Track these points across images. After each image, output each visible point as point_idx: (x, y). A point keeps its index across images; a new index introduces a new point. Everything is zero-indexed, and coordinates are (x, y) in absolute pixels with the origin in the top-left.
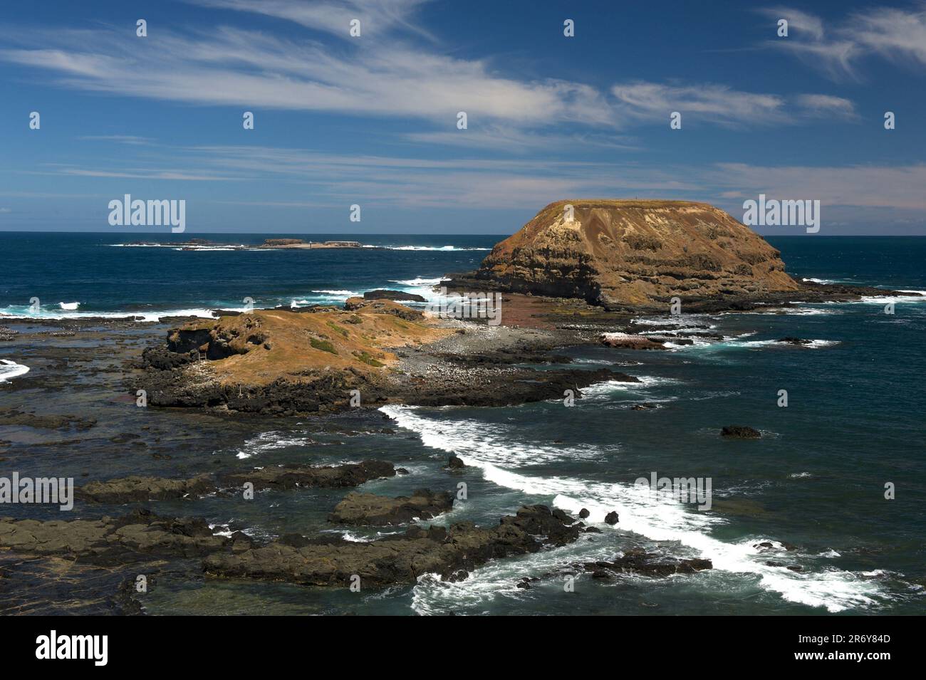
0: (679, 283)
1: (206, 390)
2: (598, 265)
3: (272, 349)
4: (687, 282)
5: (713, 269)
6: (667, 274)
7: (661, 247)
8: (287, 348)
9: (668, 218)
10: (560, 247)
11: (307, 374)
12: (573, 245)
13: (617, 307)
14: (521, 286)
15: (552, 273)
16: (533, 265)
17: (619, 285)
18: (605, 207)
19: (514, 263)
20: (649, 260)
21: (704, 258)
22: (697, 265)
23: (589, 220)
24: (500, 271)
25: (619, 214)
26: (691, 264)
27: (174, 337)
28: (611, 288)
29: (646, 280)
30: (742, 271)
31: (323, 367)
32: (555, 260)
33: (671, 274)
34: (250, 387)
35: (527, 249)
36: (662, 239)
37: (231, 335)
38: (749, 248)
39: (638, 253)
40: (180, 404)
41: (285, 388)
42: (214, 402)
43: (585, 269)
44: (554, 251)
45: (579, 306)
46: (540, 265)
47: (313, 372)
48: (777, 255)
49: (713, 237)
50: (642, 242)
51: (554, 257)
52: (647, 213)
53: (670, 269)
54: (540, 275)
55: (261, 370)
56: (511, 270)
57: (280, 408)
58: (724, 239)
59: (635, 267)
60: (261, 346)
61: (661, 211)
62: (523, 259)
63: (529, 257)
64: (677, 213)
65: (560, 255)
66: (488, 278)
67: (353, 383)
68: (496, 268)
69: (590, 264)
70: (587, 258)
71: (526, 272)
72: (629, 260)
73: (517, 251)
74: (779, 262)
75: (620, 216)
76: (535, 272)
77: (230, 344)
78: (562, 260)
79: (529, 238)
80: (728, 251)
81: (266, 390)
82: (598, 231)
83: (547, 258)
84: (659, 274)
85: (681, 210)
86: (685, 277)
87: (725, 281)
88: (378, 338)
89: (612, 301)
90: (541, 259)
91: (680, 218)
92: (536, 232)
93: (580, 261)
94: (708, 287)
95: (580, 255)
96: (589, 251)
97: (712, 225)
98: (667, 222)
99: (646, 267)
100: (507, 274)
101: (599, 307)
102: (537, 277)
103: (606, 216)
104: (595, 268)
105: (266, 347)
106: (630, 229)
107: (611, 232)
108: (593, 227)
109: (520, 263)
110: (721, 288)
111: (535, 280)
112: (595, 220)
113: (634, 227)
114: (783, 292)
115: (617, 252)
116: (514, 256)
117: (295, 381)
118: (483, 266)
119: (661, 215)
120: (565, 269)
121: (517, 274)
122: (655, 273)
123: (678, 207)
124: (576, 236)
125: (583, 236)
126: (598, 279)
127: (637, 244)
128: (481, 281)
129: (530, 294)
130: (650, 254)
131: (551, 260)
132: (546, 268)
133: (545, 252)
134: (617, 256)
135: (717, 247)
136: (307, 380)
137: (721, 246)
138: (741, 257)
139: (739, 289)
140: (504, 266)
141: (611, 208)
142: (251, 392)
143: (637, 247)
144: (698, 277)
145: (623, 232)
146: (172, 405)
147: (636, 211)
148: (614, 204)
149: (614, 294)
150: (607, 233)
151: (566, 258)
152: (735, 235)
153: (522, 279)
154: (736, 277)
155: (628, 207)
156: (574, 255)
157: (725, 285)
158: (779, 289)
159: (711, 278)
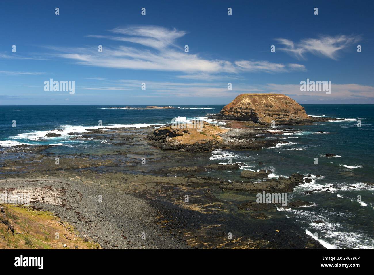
0: (278, 117)
1: (177, 145)
2: (257, 112)
3: (191, 134)
4: (281, 116)
5: (287, 113)
6: (275, 114)
7: (273, 106)
8: (195, 134)
9: (274, 99)
10: (245, 107)
11: (203, 141)
12: (249, 106)
13: (264, 124)
14: (233, 118)
15: (243, 114)
16: (237, 112)
17: (264, 117)
18: (257, 95)
19: (231, 112)
20: (270, 110)
21: (285, 110)
22: (283, 112)
23: (253, 99)
24: (226, 114)
25: (261, 97)
26: (281, 111)
27: (157, 132)
28: (262, 118)
29: (269, 116)
30: (295, 113)
31: (207, 139)
32: (244, 111)
33: (276, 114)
34: (190, 144)
35: (235, 108)
36: (273, 104)
37: (177, 131)
38: (297, 107)
39: (267, 108)
40: (171, 149)
41: (198, 144)
42: (180, 148)
43: (252, 113)
44: (243, 108)
45: (252, 123)
46: (239, 112)
47: (205, 140)
48: (304, 109)
49: (287, 104)
50: (268, 105)
51: (243, 110)
52: (268, 97)
53: (276, 113)
54: (239, 115)
55: (191, 140)
56: (230, 113)
57: (199, 150)
58: (289, 104)
59: (266, 112)
60: (187, 133)
61: (272, 96)
62: (234, 110)
63: (236, 110)
64: (276, 97)
65: (245, 109)
66: (223, 116)
67: (215, 143)
68: (225, 113)
69: (254, 111)
70: (253, 110)
71: (235, 114)
72: (265, 110)
73: (232, 108)
74: (304, 111)
75: (261, 98)
76: (237, 114)
77: (176, 133)
78: (246, 110)
79: (235, 104)
80: (291, 107)
81: (194, 145)
82: (256, 102)
83: (241, 110)
84: (273, 114)
85: (277, 96)
86: (280, 115)
87: (291, 116)
88: (211, 132)
89: (262, 122)
90: (239, 110)
91: (278, 98)
92: (237, 103)
93: (251, 111)
94: (286, 118)
95: (251, 109)
96: (254, 108)
97: (286, 100)
98: (274, 100)
99: (269, 112)
100: (229, 115)
101: (258, 124)
102: (238, 115)
103: (257, 98)
104: (256, 112)
105: (189, 134)
106: (264, 102)
107: (259, 102)
108: (254, 101)
109: (233, 112)
110: (290, 118)
111: (237, 116)
112: (254, 99)
113: (265, 101)
114: (306, 119)
115: (261, 108)
116: (230, 110)
117: (201, 143)
118: (220, 112)
119: (272, 98)
120: (247, 113)
121: (232, 115)
122: (272, 114)
123: (277, 95)
124: (249, 104)
125: (251, 103)
126: (257, 116)
127: (266, 106)
128: (220, 117)
129: (236, 120)
130: (270, 109)
131: (242, 110)
132: (241, 113)
133: (240, 108)
134: (261, 109)
135: (288, 107)
136: (204, 142)
137: (289, 106)
138: (295, 109)
139: (295, 118)
140: (227, 113)
141: (259, 96)
142: (190, 146)
143: (267, 107)
144: (283, 115)
145: (263, 102)
146: (168, 149)
147: (265, 96)
148: (259, 95)
149: (262, 120)
150: (258, 103)
151: (247, 110)
152: (292, 103)
153: (234, 116)
154: (294, 115)
155: (263, 95)
156: (249, 109)
157: (291, 117)
158: (305, 118)
159: (287, 115)
